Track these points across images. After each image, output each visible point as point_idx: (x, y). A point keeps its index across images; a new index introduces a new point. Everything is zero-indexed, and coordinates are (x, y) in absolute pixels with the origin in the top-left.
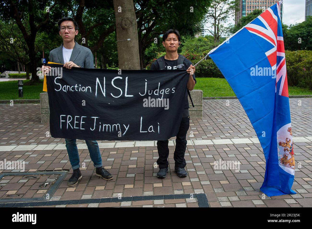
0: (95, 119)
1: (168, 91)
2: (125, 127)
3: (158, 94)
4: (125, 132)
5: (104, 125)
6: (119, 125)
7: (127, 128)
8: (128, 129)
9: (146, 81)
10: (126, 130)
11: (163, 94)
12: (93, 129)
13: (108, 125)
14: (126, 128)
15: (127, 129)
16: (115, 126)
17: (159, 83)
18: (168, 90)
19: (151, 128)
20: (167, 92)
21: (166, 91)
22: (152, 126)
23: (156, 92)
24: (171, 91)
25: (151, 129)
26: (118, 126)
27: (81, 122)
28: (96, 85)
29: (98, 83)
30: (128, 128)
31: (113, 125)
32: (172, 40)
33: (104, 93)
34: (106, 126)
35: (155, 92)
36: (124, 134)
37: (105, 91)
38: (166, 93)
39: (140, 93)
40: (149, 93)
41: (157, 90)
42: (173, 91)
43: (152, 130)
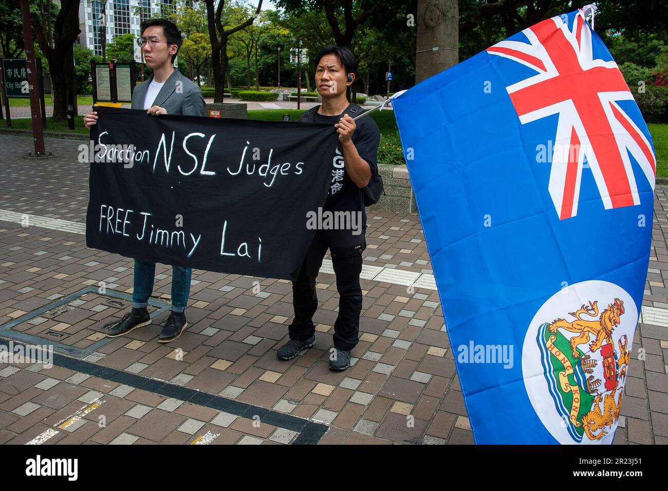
0: (146, 217)
1: (287, 169)
2: (194, 240)
3: (265, 175)
4: (193, 249)
5: (158, 231)
6: (183, 233)
7: (196, 241)
8: (198, 244)
9: (247, 145)
10: (195, 247)
11: (275, 174)
12: (140, 237)
13: (165, 231)
14: (194, 242)
15: (196, 244)
16: (176, 235)
17: (272, 150)
18: (287, 166)
19: (244, 247)
20: (284, 172)
21: (283, 169)
22: (246, 244)
23: (263, 171)
24: (293, 169)
25: (243, 250)
26: (181, 234)
27: (125, 222)
28: (157, 148)
29: (162, 143)
30: (198, 242)
31: (173, 233)
32: (326, 71)
33: (168, 164)
34: (161, 232)
35: (260, 169)
36: (190, 254)
37: (171, 160)
38: (282, 173)
39: (228, 169)
40: (247, 171)
41: (266, 165)
42: (299, 171)
43: (245, 252)
